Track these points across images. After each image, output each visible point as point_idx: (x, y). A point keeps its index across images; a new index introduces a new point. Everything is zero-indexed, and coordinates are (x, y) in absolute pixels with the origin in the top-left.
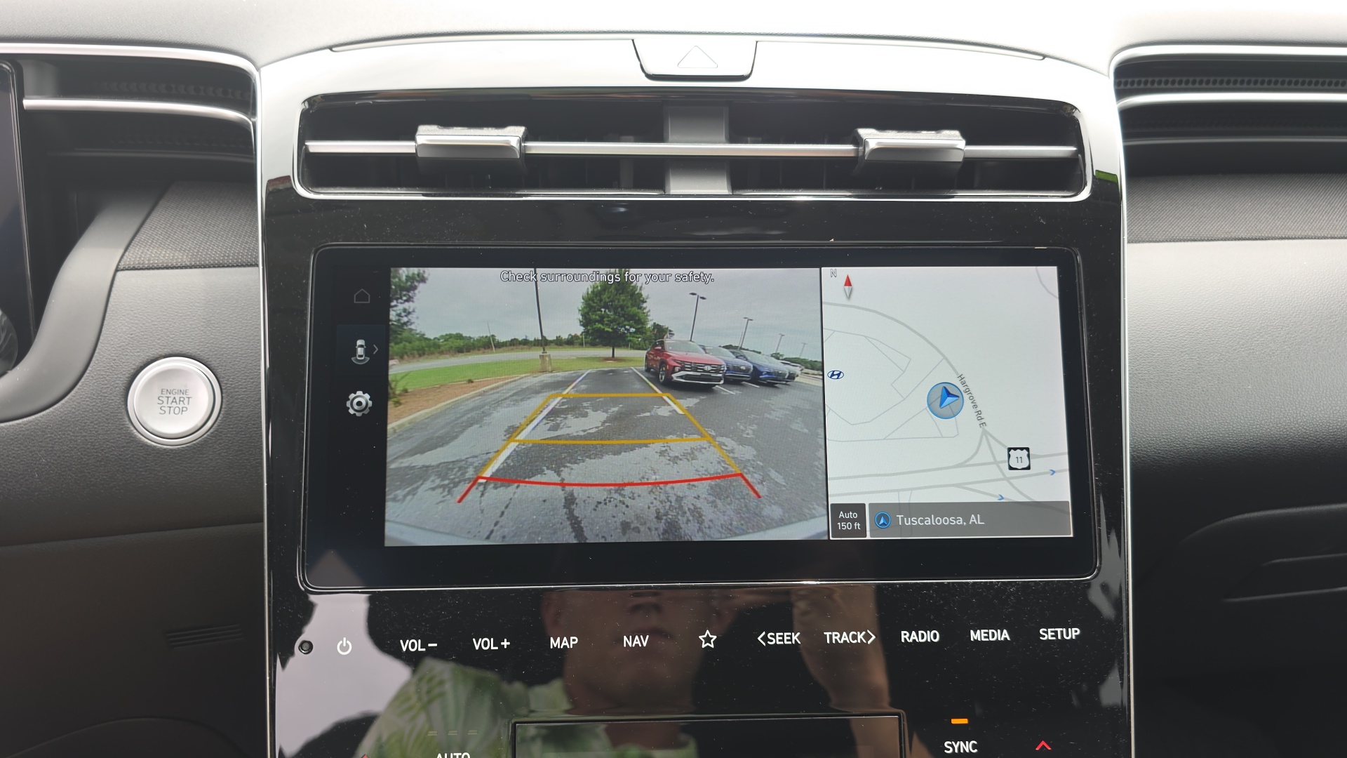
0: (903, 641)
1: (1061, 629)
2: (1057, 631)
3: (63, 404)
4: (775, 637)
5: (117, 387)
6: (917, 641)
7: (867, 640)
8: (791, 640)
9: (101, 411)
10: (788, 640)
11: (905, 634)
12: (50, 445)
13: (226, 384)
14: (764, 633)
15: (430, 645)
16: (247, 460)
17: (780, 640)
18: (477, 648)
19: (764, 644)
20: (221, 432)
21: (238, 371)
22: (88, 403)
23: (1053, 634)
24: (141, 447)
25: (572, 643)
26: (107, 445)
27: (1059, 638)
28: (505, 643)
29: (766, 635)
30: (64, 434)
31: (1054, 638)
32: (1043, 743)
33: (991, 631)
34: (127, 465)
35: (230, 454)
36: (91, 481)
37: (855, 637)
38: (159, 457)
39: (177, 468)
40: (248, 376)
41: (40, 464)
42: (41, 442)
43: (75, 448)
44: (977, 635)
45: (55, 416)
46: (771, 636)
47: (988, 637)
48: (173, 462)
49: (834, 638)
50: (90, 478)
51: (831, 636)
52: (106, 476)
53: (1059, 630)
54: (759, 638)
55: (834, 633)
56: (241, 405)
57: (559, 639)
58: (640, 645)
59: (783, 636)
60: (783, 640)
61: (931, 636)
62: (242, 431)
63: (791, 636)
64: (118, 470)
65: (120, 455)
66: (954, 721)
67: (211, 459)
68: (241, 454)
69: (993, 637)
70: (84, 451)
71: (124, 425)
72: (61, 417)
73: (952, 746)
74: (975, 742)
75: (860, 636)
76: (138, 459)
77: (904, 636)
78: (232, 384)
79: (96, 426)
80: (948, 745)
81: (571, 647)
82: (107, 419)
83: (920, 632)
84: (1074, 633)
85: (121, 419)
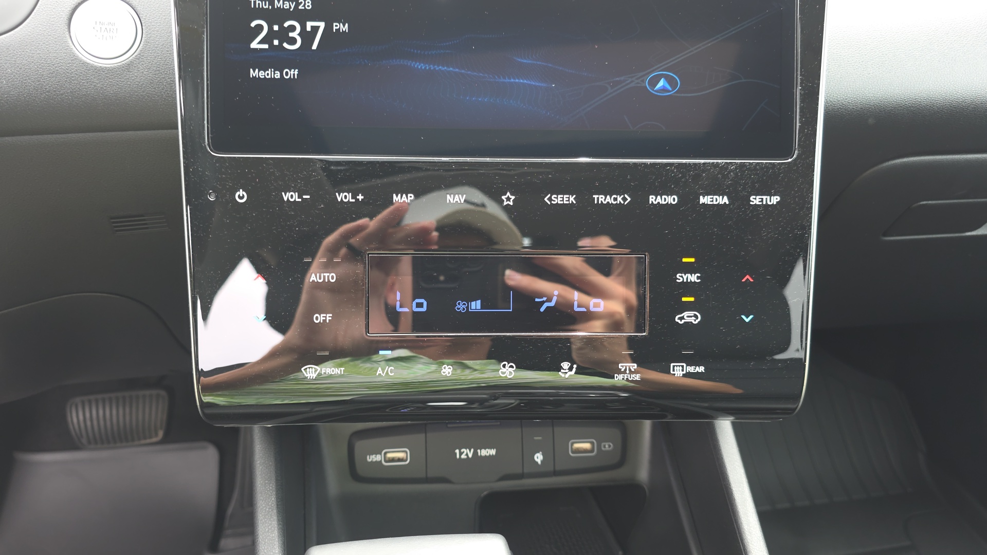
0: (650, 203)
1: (766, 197)
2: (762, 199)
3: (21, 29)
4: (557, 198)
5: (61, 17)
6: (661, 203)
7: (624, 202)
8: (569, 200)
9: (50, 35)
10: (566, 201)
11: (652, 198)
12: (13, 59)
13: (145, 19)
14: (549, 195)
15: (304, 197)
16: (163, 78)
17: (561, 201)
18: (339, 200)
19: (549, 203)
20: (143, 56)
21: (153, 10)
22: (40, 28)
23: (760, 200)
24: (83, 64)
25: (409, 198)
26: (57, 61)
27: (764, 203)
28: (360, 197)
29: (551, 197)
30: (23, 51)
31: (761, 203)
32: (748, 277)
33: (715, 197)
34: (73, 77)
35: (150, 73)
36: (46, 89)
37: (615, 199)
38: (96, 72)
39: (111, 82)
40: (161, 14)
41: (7, 74)
42: (6, 56)
43: (33, 62)
44: (705, 200)
45: (15, 37)
46: (555, 197)
47: (712, 201)
48: (107, 77)
49: (600, 200)
50: (45, 86)
51: (598, 198)
52: (57, 85)
53: (764, 197)
54: (546, 199)
55: (600, 196)
56: (157, 36)
57: (399, 195)
58: (459, 202)
59: (563, 198)
60: (563, 200)
61: (672, 200)
62: (159, 56)
63: (569, 198)
64: (66, 81)
65: (67, 69)
66: (684, 260)
67: (137, 76)
68: (159, 73)
69: (716, 201)
70: (40, 65)
71: (68, 46)
72: (20, 39)
73: (682, 277)
74: (699, 275)
75: (620, 199)
76: (81, 73)
77: (652, 199)
78: (149, 20)
79: (47, 46)
80: (680, 276)
81: (409, 202)
82: (55, 42)
83: (663, 197)
84: (775, 200)
85: (66, 42)
